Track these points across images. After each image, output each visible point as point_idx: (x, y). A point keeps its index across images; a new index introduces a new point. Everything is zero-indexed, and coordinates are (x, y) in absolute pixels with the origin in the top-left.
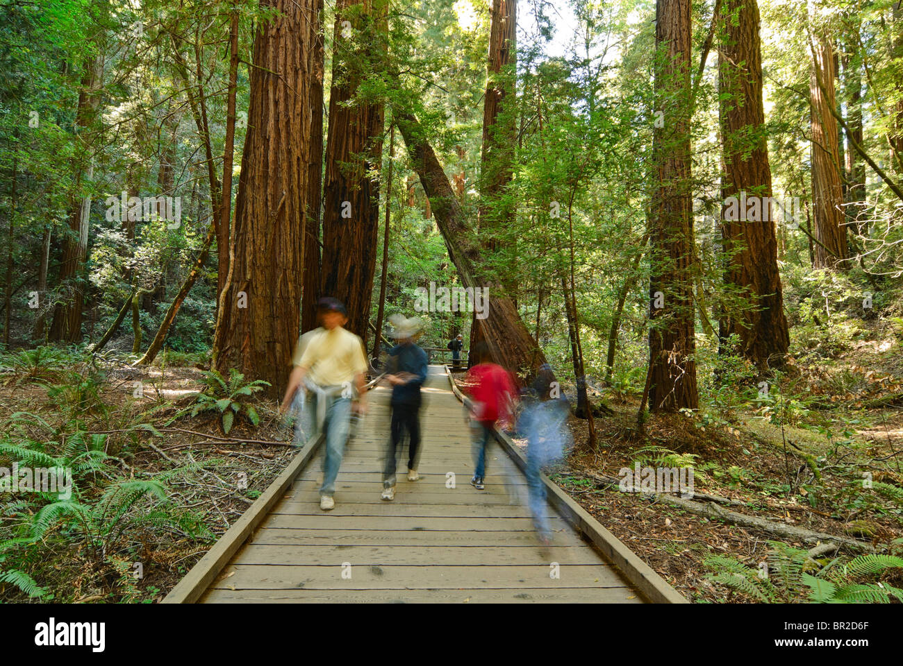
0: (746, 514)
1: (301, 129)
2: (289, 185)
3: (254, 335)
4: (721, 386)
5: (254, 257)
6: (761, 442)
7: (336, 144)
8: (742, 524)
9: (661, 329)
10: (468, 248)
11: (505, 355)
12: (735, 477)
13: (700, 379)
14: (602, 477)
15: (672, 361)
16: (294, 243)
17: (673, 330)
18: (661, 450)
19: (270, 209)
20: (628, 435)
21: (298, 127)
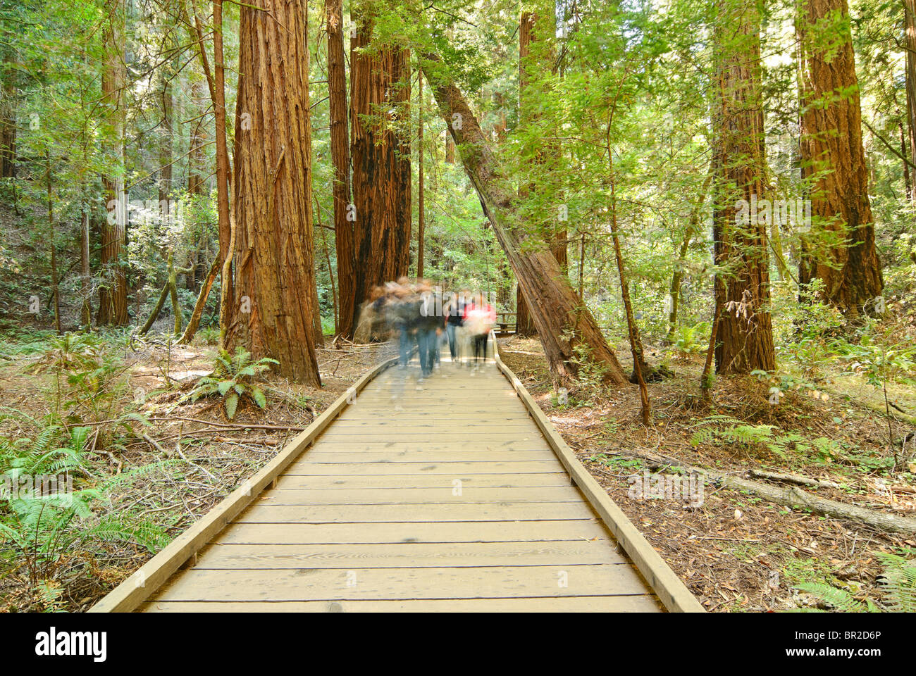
0: (839, 500)
1: (298, 73)
2: (288, 137)
3: (261, 308)
4: (802, 339)
5: (256, 223)
6: (854, 404)
7: (360, 98)
8: (835, 515)
9: (726, 277)
10: (502, 199)
11: (546, 317)
12: (824, 451)
13: (777, 333)
14: (656, 457)
15: (741, 314)
16: (299, 204)
17: (741, 277)
18: (729, 421)
19: (268, 166)
20: (689, 404)
21: (293, 70)
